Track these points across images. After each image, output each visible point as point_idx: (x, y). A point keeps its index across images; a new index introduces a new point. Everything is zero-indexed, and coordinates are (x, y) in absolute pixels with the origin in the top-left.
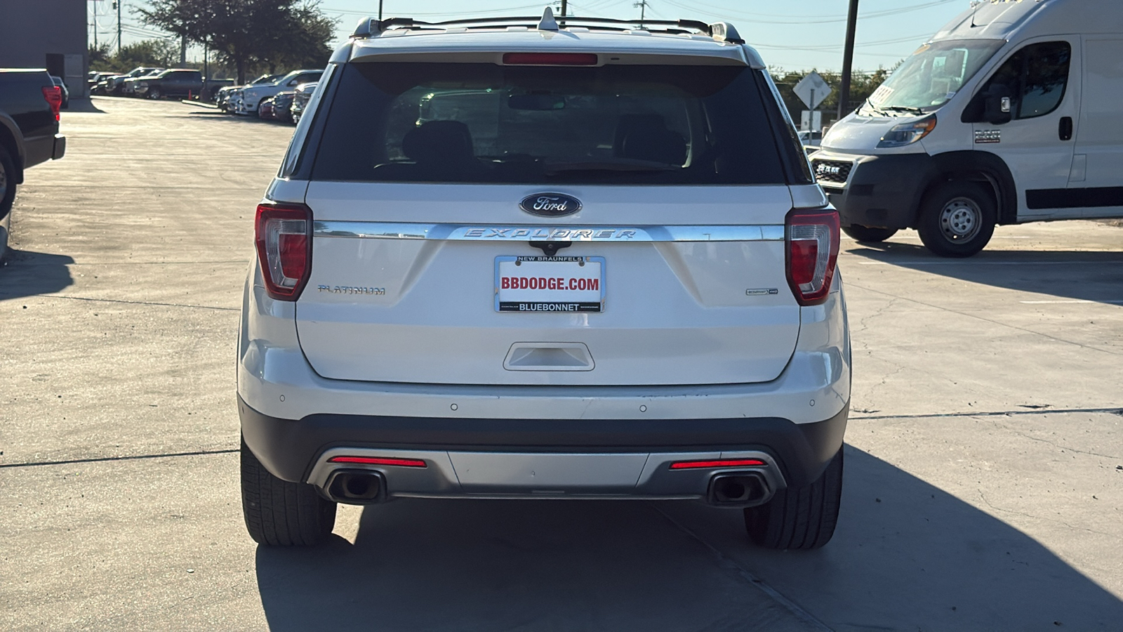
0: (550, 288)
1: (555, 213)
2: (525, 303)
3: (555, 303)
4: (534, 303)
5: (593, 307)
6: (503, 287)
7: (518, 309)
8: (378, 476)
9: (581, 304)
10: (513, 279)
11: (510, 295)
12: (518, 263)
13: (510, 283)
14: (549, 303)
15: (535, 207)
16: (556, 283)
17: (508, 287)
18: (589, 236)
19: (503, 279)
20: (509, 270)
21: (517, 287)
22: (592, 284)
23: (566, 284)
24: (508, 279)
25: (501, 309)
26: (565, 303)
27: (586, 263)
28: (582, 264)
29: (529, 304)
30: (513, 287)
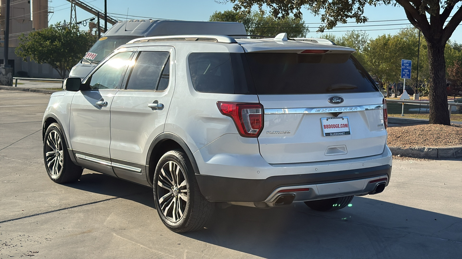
0: (336, 128)
1: (338, 103)
2: (331, 133)
3: (339, 133)
4: (333, 133)
5: (348, 133)
6: (324, 128)
7: (330, 135)
8: (294, 195)
9: (345, 132)
10: (327, 125)
11: (327, 131)
12: (327, 120)
13: (326, 126)
14: (337, 133)
15: (333, 102)
16: (337, 126)
17: (326, 128)
18: (348, 110)
19: (324, 125)
20: (325, 122)
21: (328, 128)
22: (346, 126)
23: (340, 125)
24: (325, 125)
25: (326, 135)
26: (341, 132)
27: (344, 119)
28: (343, 119)
29: (332, 133)
30: (327, 128)
